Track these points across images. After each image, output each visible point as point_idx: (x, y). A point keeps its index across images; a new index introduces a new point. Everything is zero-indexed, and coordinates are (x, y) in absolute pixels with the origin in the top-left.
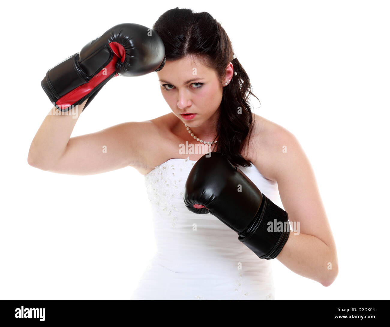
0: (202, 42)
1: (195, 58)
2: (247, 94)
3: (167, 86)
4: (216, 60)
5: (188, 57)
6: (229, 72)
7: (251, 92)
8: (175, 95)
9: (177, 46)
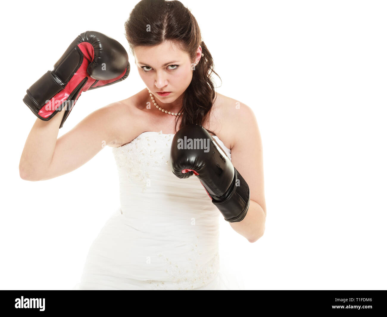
0: (179, 28)
1: (172, 43)
2: (210, 72)
3: (145, 68)
4: (190, 44)
5: (166, 42)
6: (198, 54)
7: (214, 70)
8: (153, 76)
9: (155, 32)
